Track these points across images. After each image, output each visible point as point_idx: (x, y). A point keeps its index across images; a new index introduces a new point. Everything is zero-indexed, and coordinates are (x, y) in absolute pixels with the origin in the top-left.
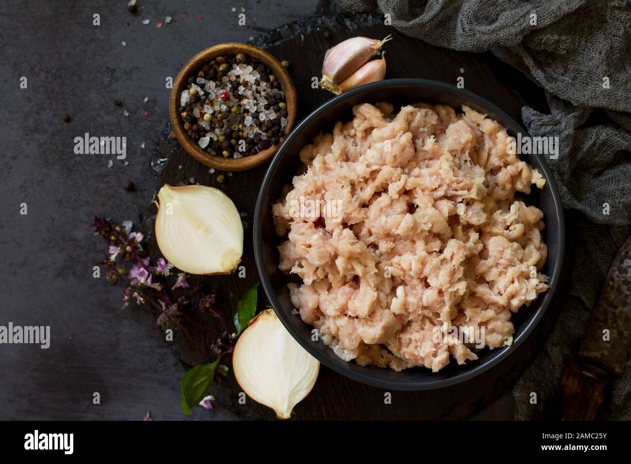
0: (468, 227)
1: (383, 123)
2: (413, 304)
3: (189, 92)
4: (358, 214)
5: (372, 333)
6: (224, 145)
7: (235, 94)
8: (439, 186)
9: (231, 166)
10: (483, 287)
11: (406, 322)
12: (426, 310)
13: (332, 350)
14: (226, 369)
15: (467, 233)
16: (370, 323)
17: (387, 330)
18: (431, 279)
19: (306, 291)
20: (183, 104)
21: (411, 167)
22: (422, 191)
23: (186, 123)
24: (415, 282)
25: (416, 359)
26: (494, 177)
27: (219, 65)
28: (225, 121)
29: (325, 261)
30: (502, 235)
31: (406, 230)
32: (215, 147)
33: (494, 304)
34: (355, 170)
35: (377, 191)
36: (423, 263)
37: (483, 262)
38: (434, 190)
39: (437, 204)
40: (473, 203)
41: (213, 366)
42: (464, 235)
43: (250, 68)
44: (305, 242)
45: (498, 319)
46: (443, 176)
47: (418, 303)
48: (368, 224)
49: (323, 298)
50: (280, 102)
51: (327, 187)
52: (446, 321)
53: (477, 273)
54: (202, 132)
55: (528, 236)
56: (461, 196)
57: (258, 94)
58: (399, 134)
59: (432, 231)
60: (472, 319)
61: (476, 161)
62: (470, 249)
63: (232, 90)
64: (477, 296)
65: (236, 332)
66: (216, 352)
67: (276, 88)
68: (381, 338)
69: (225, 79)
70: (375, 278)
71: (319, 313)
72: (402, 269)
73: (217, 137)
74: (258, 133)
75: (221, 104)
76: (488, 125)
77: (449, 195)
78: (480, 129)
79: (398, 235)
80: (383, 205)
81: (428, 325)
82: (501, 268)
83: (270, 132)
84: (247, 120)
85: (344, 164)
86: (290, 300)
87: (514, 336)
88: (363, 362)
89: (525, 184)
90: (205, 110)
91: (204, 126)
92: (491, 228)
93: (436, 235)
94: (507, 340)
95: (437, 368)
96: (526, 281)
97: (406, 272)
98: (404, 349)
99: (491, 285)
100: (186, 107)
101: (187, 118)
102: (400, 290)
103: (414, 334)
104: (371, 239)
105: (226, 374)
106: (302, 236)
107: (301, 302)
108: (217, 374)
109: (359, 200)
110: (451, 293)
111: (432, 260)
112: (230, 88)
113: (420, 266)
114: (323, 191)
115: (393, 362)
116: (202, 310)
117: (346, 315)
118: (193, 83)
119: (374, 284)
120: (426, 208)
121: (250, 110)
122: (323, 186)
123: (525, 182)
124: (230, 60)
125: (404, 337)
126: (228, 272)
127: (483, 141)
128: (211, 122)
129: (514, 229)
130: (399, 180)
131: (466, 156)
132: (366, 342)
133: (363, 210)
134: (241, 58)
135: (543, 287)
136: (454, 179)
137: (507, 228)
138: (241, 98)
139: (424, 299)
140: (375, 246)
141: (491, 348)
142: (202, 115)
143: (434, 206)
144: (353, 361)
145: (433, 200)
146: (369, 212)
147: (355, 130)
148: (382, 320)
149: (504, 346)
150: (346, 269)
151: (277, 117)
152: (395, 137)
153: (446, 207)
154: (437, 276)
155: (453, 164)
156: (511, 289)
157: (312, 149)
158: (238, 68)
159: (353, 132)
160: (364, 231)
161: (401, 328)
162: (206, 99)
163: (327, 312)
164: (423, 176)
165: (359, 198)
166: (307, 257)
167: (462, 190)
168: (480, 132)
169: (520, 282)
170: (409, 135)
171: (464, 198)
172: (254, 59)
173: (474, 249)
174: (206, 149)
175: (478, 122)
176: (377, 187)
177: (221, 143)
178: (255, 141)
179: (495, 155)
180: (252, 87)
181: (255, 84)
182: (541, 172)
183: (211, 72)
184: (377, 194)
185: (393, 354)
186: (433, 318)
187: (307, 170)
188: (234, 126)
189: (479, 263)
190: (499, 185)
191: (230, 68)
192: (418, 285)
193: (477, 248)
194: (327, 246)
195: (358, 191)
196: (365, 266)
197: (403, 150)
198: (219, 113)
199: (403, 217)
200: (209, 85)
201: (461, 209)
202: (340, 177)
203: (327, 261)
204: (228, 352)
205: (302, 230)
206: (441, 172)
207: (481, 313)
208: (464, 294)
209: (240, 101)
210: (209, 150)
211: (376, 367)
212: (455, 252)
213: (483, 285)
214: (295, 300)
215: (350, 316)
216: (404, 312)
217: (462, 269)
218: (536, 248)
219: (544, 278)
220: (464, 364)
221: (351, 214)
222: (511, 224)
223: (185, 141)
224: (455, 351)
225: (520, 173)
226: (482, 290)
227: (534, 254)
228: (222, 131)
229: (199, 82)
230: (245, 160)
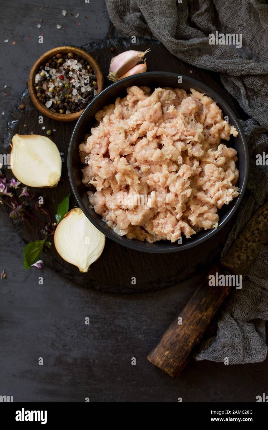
0: (193, 158)
1: (144, 97)
2: (160, 201)
3: (40, 75)
4: (129, 149)
5: (136, 219)
6: (60, 106)
7: (67, 76)
8: (176, 134)
9: (64, 118)
10: (201, 193)
11: (156, 213)
12: (168, 205)
13: (112, 230)
14: (50, 244)
15: (192, 162)
16: (135, 213)
17: (145, 216)
18: (171, 187)
19: (97, 195)
20: (36, 82)
21: (160, 123)
22: (166, 136)
23: (38, 93)
24: (162, 189)
25: (162, 234)
26: (208, 130)
27: (58, 59)
28: (61, 92)
29: (109, 176)
30: (213, 163)
31: (157, 158)
32: (55, 107)
33: (207, 203)
34: (127, 124)
35: (140, 136)
36: (167, 178)
37: (201, 178)
38: (173, 136)
39: (175, 144)
40: (196, 144)
41: (42, 242)
42: (191, 163)
43: (76, 61)
44: (98, 165)
45: (209, 212)
46: (179, 128)
47: (163, 201)
48: (135, 155)
49: (108, 199)
50: (93, 81)
51: (111, 134)
52: (179, 212)
53: (198, 185)
54: (47, 98)
55: (228, 165)
56: (189, 140)
57: (81, 77)
58: (153, 104)
59: (172, 159)
60: (195, 212)
61: (198, 120)
62: (194, 171)
63: (65, 74)
64: (198, 198)
65: (56, 222)
66: (44, 234)
67: (91, 73)
68: (141, 222)
69: (61, 68)
70: (138, 186)
71: (105, 208)
72: (154, 182)
73: (57, 101)
74: (80, 99)
75: (59, 82)
76: (205, 100)
77: (182, 139)
78: (201, 102)
79: (152, 161)
80: (143, 144)
81: (169, 215)
82: (212, 182)
83: (87, 98)
84: (74, 92)
85: (121, 120)
86: (88, 200)
87: (219, 222)
88: (131, 237)
89: (226, 134)
90: (50, 86)
91: (49, 95)
92: (206, 159)
93: (174, 162)
94: (215, 224)
95: (174, 240)
96: (226, 190)
97: (157, 183)
98: (155, 229)
99: (206, 192)
100: (38, 83)
101: (39, 89)
102: (153, 193)
103: (160, 220)
104: (136, 164)
105: (50, 247)
106: (97, 162)
107: (95, 202)
108: (45, 247)
109: (130, 141)
110: (183, 195)
111: (171, 176)
112: (64, 73)
113: (165, 180)
114: (109, 136)
115: (148, 237)
116: (37, 209)
117: (121, 209)
118: (43, 69)
119: (138, 190)
120: (169, 146)
121: (76, 86)
122: (109, 133)
123: (226, 133)
124: (64, 57)
125: (155, 222)
126: (52, 186)
127: (202, 109)
128: (53, 93)
129: (220, 160)
130: (153, 130)
131: (192, 117)
132: (132, 224)
133: (132, 147)
134: (71, 56)
135: (236, 193)
136: (185, 129)
137: (216, 159)
138: (70, 79)
139: (166, 199)
140: (138, 168)
141: (206, 229)
142: (48, 88)
143: (173, 145)
144: (125, 236)
145: (173, 142)
146: (135, 148)
147: (128, 102)
148: (142, 211)
149: (213, 228)
150: (121, 181)
151: (92, 90)
152: (150, 106)
153: (180, 145)
154: (174, 186)
155: (184, 121)
156: (218, 194)
157: (103, 113)
158: (69, 61)
159: (126, 103)
160: (132, 159)
161: (153, 217)
162: (50, 79)
163: (110, 207)
164: (167, 128)
165: (129, 140)
166: (99, 173)
167: (190, 136)
168: (200, 104)
169: (223, 190)
170: (159, 104)
171: (191, 140)
172: (78, 56)
173: (196, 171)
174: (50, 108)
175: (200, 98)
176: (140, 134)
177: (58, 105)
178: (79, 104)
179: (209, 117)
180: (77, 73)
181: (79, 71)
182: (236, 127)
183: (53, 63)
184: (140, 138)
185: (148, 233)
186: (172, 210)
187: (100, 124)
188: (66, 95)
189: (199, 179)
190: (211, 135)
191: (64, 61)
192: (163, 191)
193: (198, 170)
194: (110, 167)
195: (129, 136)
196: (133, 179)
197: (156, 112)
198: (58, 88)
199: (155, 151)
200: (52, 71)
201: (189, 147)
202: (119, 128)
203: (111, 176)
204: (52, 234)
205: (96, 158)
206: (178, 125)
207: (200, 208)
208: (190, 196)
209: (70, 80)
210: (52, 109)
211: (138, 240)
212: (185, 171)
213: (201, 192)
214: (91, 200)
215: (123, 209)
216: (155, 206)
217: (189, 182)
218: (232, 171)
219: (237, 189)
220: (190, 238)
221: (125, 149)
222: (218, 157)
223: (38, 103)
224: (185, 230)
225: (224, 128)
226: (200, 195)
227: (232, 174)
228: (59, 98)
229: (46, 69)
230: (73, 115)
